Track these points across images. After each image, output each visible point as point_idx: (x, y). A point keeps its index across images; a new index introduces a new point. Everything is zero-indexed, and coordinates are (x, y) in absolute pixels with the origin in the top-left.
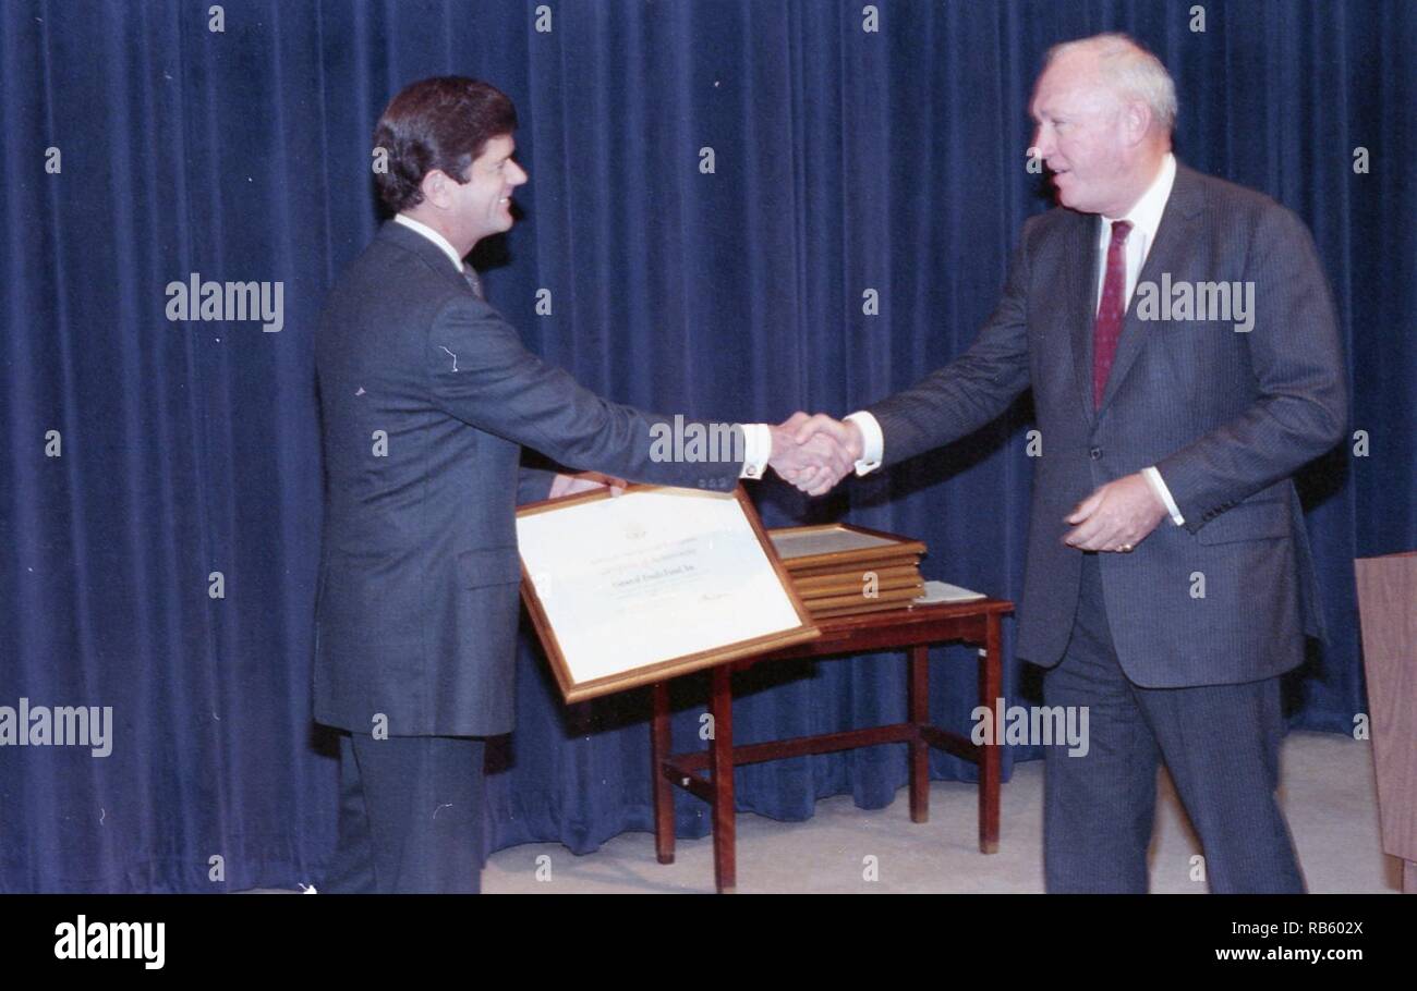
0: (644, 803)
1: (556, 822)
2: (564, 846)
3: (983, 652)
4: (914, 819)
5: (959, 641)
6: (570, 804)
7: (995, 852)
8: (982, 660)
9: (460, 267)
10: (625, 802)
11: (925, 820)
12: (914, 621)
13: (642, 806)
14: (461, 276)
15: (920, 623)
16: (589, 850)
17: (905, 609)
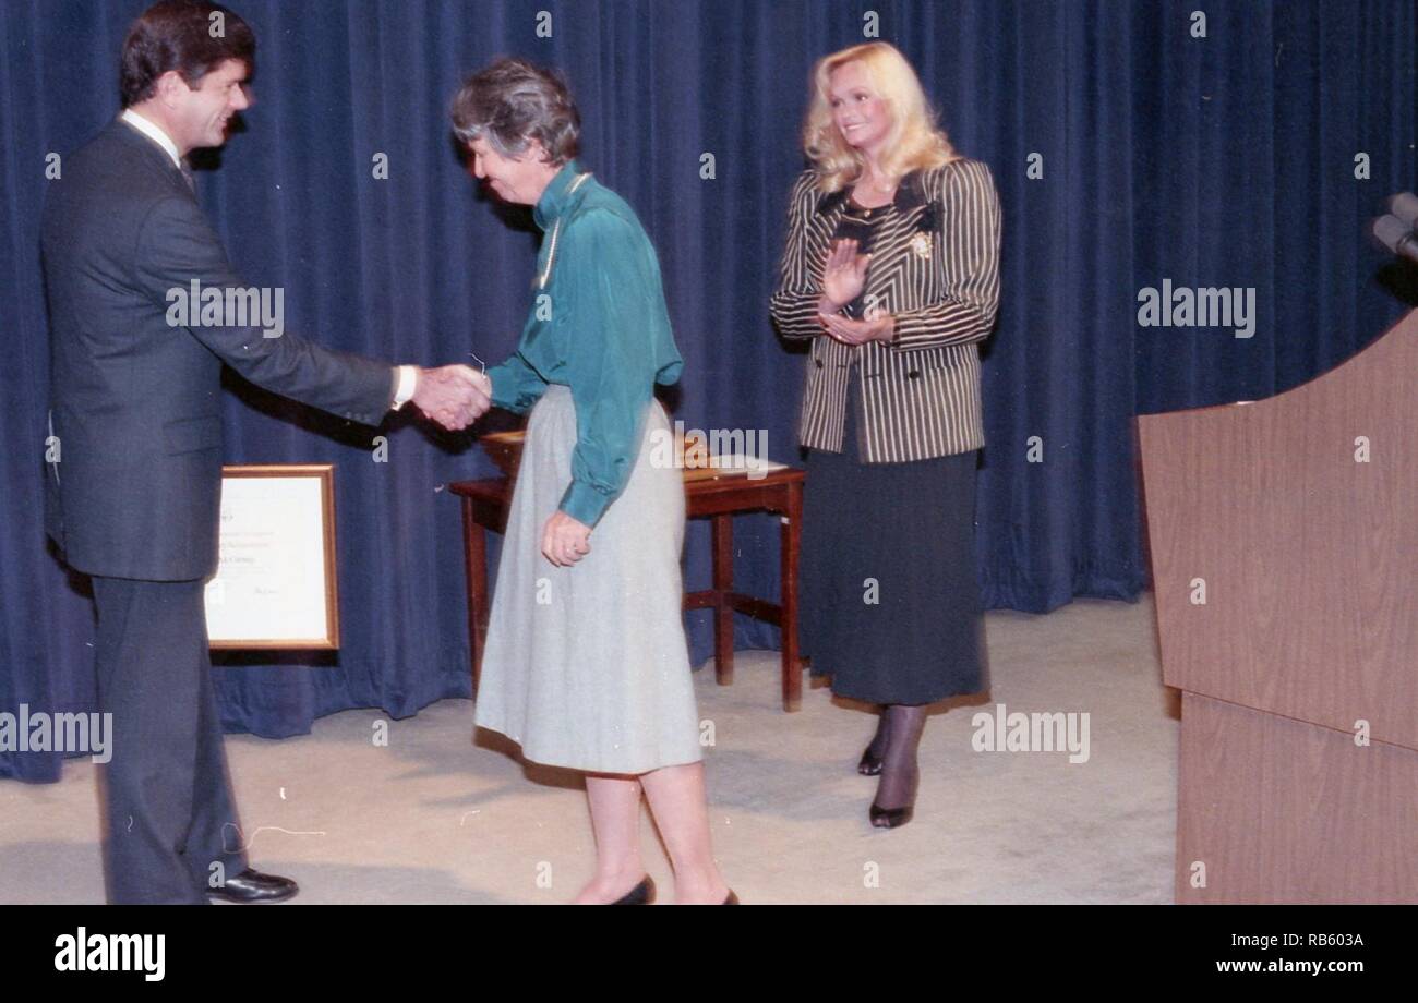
0: (462, 669)
1: (376, 688)
2: (385, 711)
3: (785, 520)
4: (720, 681)
5: (762, 509)
6: (389, 672)
7: (798, 710)
8: (783, 526)
9: (178, 164)
10: (443, 669)
11: (730, 683)
12: (720, 490)
13: (460, 673)
14: (177, 172)
15: (724, 492)
16: (406, 715)
17: (712, 479)
